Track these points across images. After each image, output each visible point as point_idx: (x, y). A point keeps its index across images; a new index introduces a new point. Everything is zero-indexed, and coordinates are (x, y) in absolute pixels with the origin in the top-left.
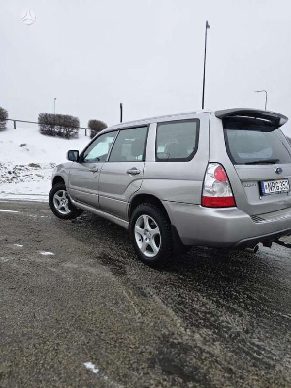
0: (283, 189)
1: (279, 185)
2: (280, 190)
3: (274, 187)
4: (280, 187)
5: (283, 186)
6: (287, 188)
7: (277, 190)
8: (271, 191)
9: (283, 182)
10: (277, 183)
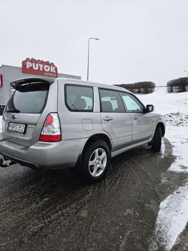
0: (19, 131)
1: (18, 127)
2: (17, 130)
3: (14, 127)
4: (18, 128)
5: (20, 129)
6: (22, 131)
7: (15, 130)
8: (12, 129)
9: (21, 126)
10: (17, 125)
